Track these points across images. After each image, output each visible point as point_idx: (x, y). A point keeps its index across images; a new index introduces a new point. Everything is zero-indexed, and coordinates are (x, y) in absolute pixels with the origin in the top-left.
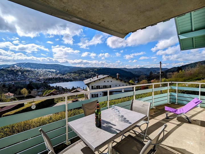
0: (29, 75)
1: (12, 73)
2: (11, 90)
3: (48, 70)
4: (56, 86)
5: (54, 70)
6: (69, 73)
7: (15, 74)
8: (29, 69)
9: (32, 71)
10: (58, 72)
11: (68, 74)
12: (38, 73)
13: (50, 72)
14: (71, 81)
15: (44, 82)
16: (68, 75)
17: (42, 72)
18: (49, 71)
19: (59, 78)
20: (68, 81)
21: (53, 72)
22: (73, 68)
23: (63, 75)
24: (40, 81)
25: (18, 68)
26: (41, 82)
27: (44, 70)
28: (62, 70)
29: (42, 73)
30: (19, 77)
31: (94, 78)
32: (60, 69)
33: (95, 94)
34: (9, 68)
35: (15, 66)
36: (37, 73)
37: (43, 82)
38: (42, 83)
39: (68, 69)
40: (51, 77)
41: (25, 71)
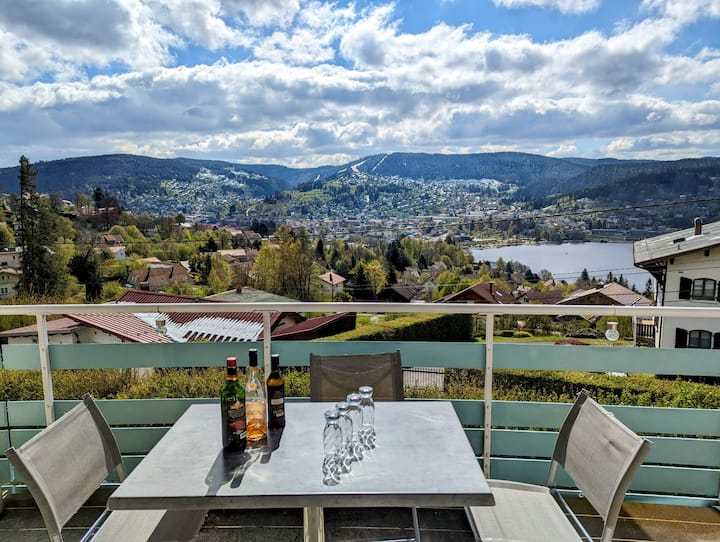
0: (395, 206)
1: (345, 198)
2: (339, 262)
3: (469, 183)
4: (501, 261)
5: (495, 184)
6: (566, 199)
7: (351, 203)
8: (396, 180)
9: (407, 190)
10: (513, 189)
11: (565, 202)
12: (427, 197)
13: (478, 190)
14: (577, 238)
15: (449, 240)
16: (565, 205)
17: (442, 192)
18: (472, 189)
19: (517, 221)
20: (559, 241)
21: (489, 192)
22: (594, 169)
23: (538, 206)
24: (433, 232)
25: (363, 178)
26: (436, 239)
27: (452, 184)
28: (534, 178)
29: (444, 196)
30: (363, 214)
31: (705, 228)
32: (521, 178)
33: (700, 332)
34: (334, 177)
35: (354, 168)
36: (423, 198)
37: (444, 237)
38: (440, 242)
39: (568, 175)
40: (477, 215)
41: (382, 189)
